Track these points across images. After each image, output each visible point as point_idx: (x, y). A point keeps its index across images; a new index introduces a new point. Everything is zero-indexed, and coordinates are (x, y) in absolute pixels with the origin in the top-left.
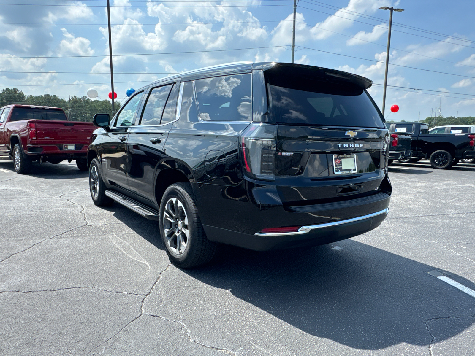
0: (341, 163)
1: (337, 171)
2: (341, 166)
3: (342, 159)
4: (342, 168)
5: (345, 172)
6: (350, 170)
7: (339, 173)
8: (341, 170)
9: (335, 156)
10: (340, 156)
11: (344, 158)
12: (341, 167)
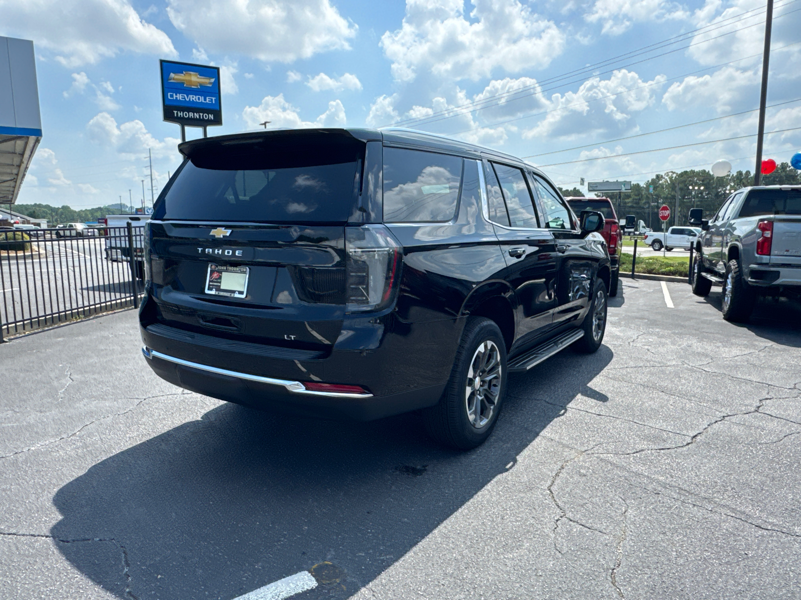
0: (220, 278)
1: (210, 289)
2: (220, 282)
3: (223, 273)
4: (220, 286)
5: (222, 294)
6: (234, 292)
7: (213, 292)
8: (218, 289)
9: (211, 266)
10: (220, 268)
11: (227, 271)
12: (219, 284)
